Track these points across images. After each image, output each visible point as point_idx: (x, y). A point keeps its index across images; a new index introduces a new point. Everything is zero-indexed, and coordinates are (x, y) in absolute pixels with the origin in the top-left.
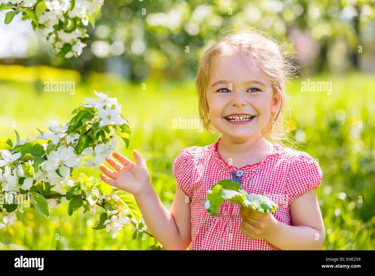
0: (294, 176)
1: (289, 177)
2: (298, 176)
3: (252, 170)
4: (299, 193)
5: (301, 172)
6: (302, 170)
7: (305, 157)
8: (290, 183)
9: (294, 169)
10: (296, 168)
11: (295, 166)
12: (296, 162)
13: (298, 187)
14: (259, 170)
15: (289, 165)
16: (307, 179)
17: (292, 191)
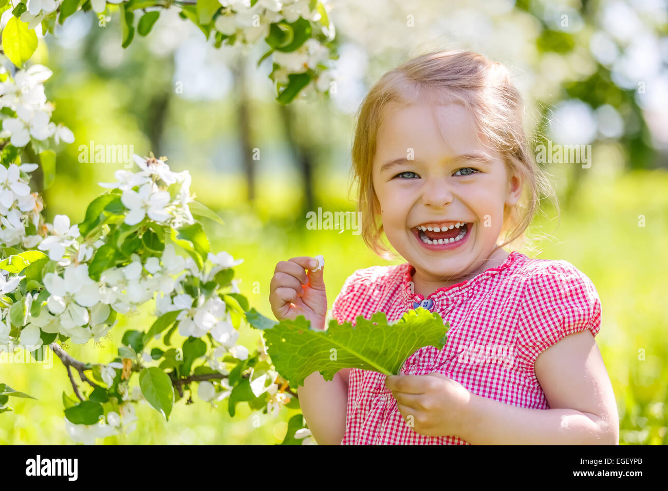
0: (531, 306)
1: (523, 308)
2: (540, 305)
3: (449, 297)
4: (543, 340)
5: (546, 296)
6: (548, 293)
7: (559, 269)
8: (525, 321)
9: (532, 291)
10: (537, 289)
11: (536, 286)
12: (537, 279)
13: (540, 328)
14: (463, 296)
15: (522, 285)
16: (561, 311)
17: (529, 337)
